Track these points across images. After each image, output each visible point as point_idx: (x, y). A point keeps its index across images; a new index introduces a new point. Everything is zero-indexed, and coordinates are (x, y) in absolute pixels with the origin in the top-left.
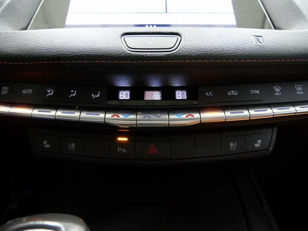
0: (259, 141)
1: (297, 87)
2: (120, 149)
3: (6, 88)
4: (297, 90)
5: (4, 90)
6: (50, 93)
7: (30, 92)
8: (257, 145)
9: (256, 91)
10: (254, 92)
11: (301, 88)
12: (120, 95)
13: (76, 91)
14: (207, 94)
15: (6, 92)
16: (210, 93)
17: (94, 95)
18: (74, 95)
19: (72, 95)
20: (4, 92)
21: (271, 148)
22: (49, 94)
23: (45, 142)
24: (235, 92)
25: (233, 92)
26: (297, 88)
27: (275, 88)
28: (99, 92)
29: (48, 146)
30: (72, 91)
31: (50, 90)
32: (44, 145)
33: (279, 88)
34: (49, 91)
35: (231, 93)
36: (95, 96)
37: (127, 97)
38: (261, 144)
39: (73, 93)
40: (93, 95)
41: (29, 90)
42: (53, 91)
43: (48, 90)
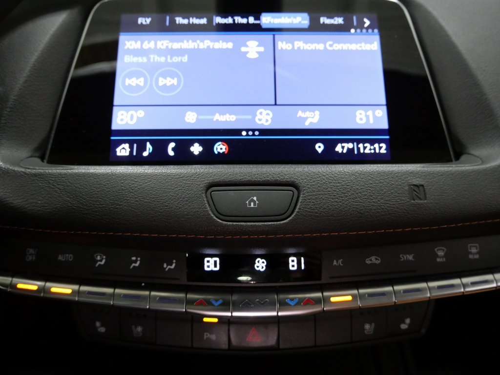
0: (408, 321)
1: (471, 247)
2: (207, 335)
3: (31, 251)
4: (471, 253)
5: (30, 255)
6: (101, 261)
7: (71, 258)
8: (404, 326)
9: (408, 256)
10: (405, 257)
11: (477, 249)
12: (206, 264)
13: (139, 259)
14: (335, 263)
15: (32, 257)
16: (340, 261)
17: (167, 265)
18: (137, 264)
19: (134, 265)
20: (30, 258)
21: (423, 331)
22: (99, 263)
23: (98, 324)
24: (376, 259)
25: (373, 258)
26: (471, 249)
27: (438, 250)
28: (174, 261)
29: (102, 330)
30: (134, 258)
31: (101, 256)
32: (96, 328)
33: (443, 250)
34: (99, 258)
35: (371, 260)
36: (169, 267)
37: (215, 266)
38: (410, 325)
39: (135, 262)
40: (165, 265)
41: (67, 255)
42: (104, 257)
43: (97, 256)
